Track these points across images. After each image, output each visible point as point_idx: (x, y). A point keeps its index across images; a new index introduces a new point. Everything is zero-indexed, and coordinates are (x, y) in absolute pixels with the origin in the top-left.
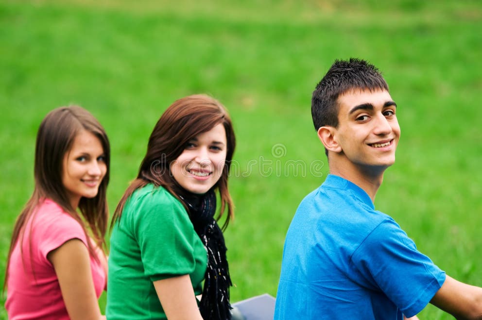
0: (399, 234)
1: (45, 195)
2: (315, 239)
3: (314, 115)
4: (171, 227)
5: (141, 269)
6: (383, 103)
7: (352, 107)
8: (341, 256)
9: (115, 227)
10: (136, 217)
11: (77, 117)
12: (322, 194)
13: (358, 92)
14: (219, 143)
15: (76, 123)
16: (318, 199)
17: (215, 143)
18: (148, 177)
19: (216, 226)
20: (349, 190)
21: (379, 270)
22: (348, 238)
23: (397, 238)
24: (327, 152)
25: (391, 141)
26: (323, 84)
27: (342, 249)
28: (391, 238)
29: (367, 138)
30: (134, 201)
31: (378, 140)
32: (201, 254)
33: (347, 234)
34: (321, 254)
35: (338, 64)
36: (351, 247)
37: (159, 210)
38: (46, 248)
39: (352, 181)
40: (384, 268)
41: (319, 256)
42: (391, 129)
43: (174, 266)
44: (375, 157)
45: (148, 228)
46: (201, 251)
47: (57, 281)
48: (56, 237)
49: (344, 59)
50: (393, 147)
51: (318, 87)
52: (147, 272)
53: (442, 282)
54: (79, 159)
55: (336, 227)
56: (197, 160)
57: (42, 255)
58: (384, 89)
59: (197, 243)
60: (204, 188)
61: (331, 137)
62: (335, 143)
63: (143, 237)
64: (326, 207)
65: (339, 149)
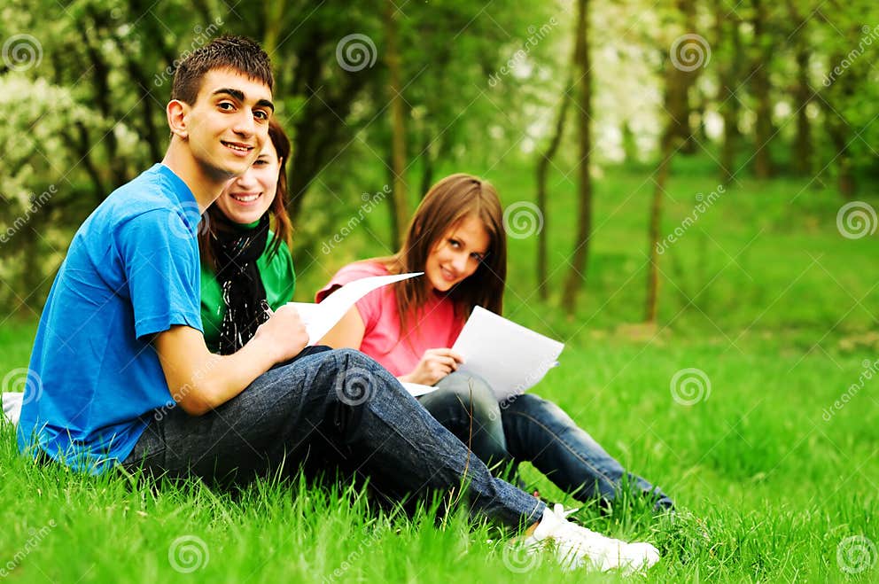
7: (219, 88)
25: (250, 148)
29: (223, 132)
42: (254, 134)
44: (222, 158)
50: (250, 155)
56: (240, 182)
61: (181, 117)
62: (183, 125)
65: (184, 134)
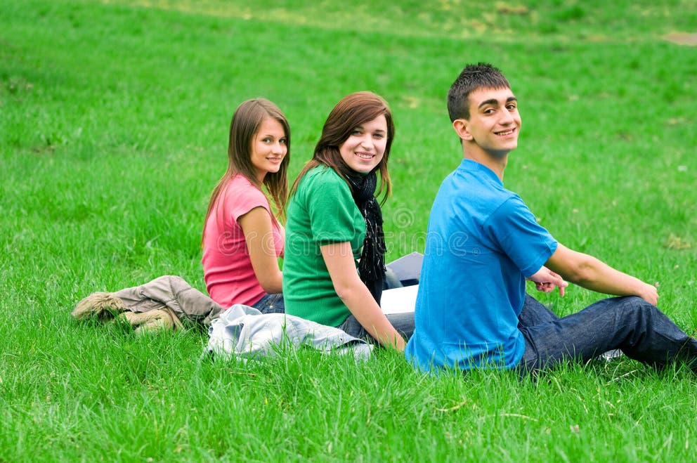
0: (522, 209)
1: (236, 170)
2: (454, 211)
3: (450, 110)
4: (336, 202)
5: (310, 235)
6: (506, 99)
7: (481, 102)
8: (475, 226)
9: (292, 199)
10: (308, 193)
11: (263, 106)
12: (459, 175)
13: (485, 90)
14: (381, 131)
15: (263, 112)
16: (456, 179)
17: (378, 131)
18: (320, 159)
19: (375, 203)
20: (481, 171)
21: (505, 237)
22: (480, 211)
23: (521, 212)
24: (461, 140)
25: (514, 130)
26: (456, 84)
27: (475, 219)
28: (516, 212)
29: (493, 127)
30: (307, 179)
31: (502, 129)
32: (361, 225)
33: (480, 207)
34: (459, 223)
35: (468, 68)
36: (482, 218)
37: (326, 188)
38: (236, 214)
39: (483, 164)
40: (508, 237)
41: (458, 226)
42: (513, 120)
43: (338, 235)
44: (500, 143)
45: (317, 201)
46: (360, 223)
47: (244, 241)
48: (244, 206)
49: (474, 64)
50: (516, 134)
51: (452, 86)
52: (315, 238)
53: (554, 251)
54: (265, 140)
55: (471, 202)
56: (363, 145)
57: (233, 220)
58: (507, 88)
59: (358, 216)
60: (368, 168)
61: (464, 128)
62: (467, 133)
63: (312, 208)
64: (462, 186)
65: (471, 138)
